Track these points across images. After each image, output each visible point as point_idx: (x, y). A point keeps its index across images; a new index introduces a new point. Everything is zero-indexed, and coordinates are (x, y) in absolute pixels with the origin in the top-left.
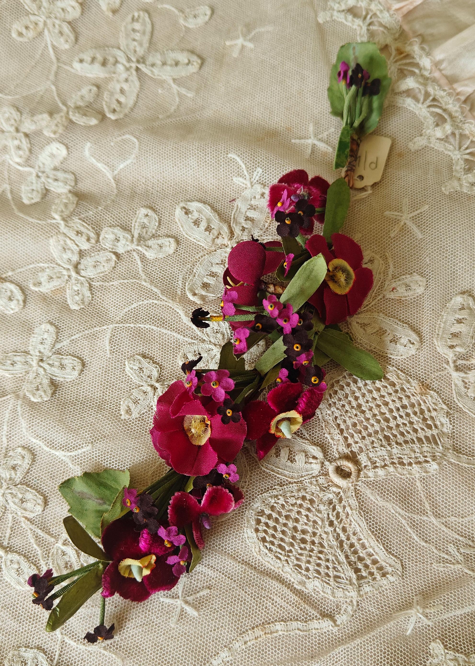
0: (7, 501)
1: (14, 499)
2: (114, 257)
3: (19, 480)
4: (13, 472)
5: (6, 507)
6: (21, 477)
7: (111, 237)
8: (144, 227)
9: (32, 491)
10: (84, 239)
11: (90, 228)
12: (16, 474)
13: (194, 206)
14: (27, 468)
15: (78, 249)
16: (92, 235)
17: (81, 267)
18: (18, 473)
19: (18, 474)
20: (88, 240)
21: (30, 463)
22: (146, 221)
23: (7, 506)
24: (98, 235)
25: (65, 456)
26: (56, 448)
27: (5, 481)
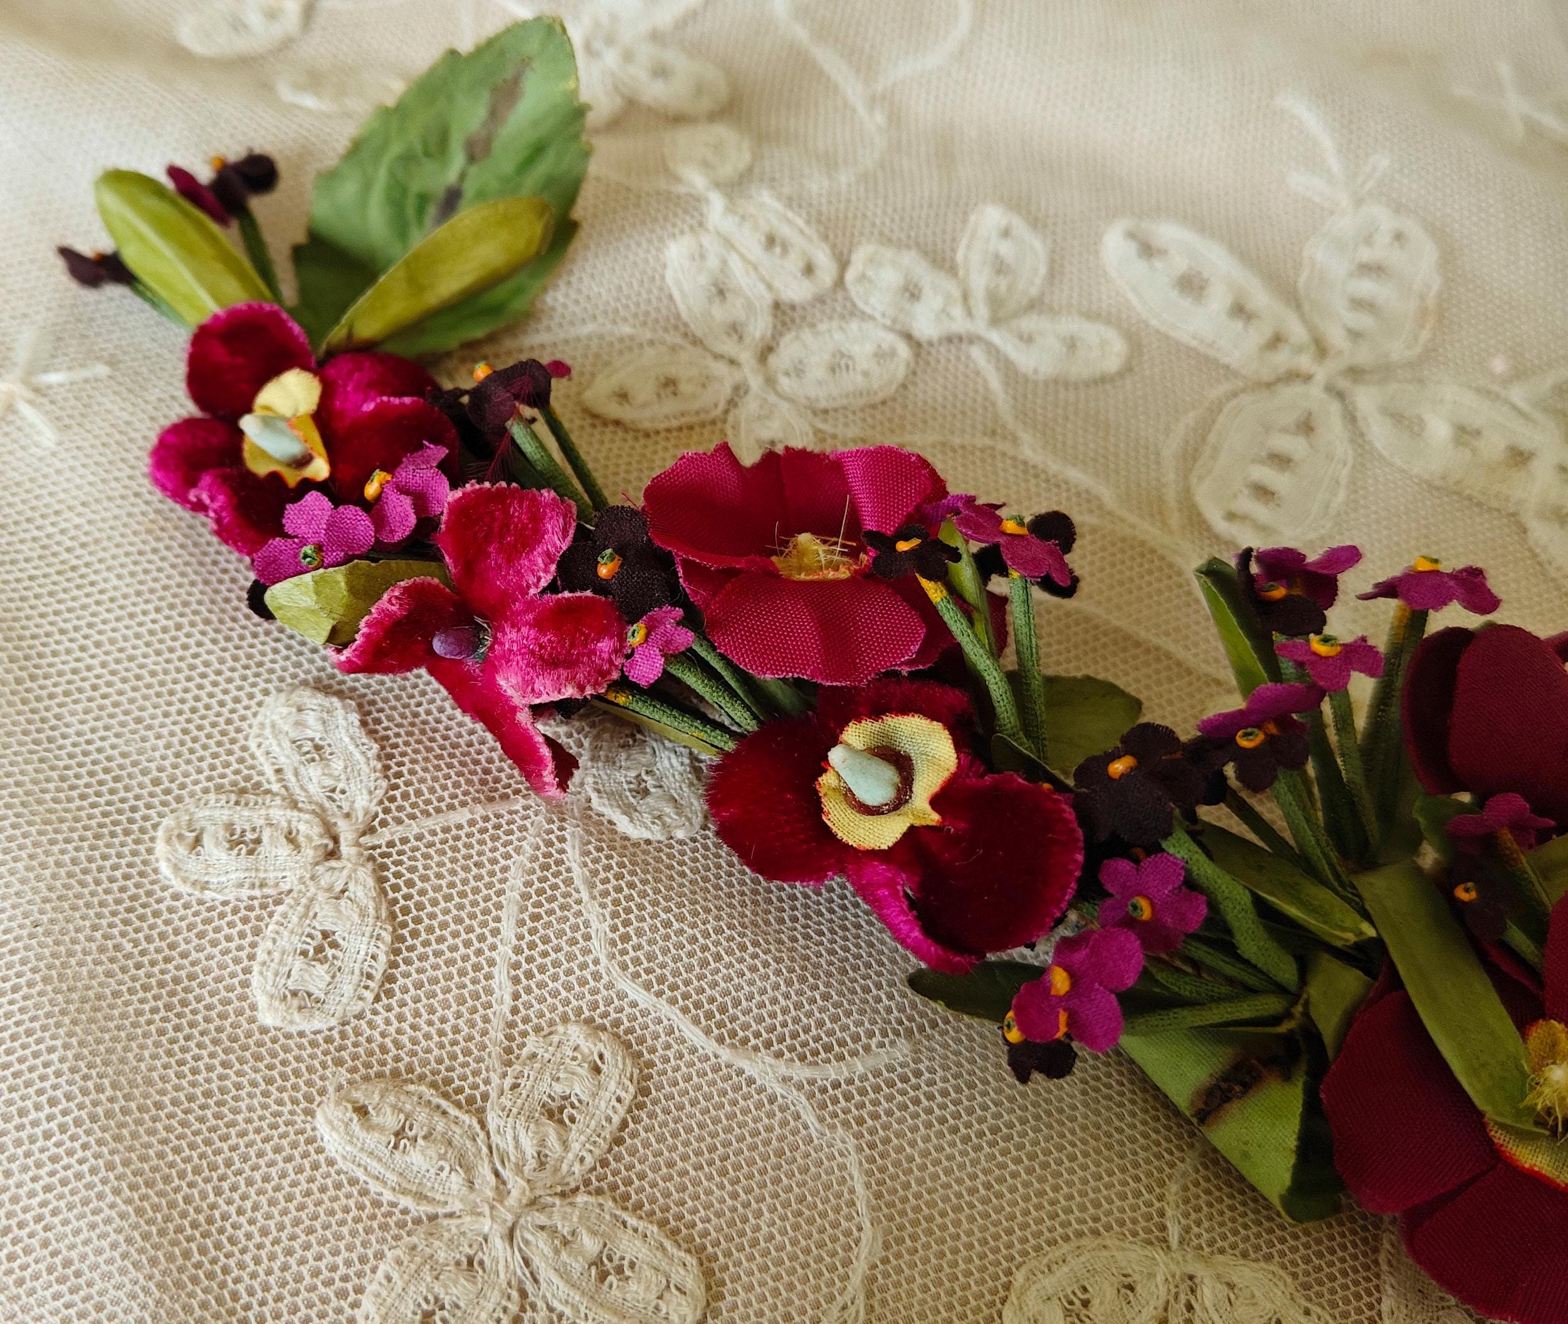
0: (527, 1262)
1: (564, 1256)
2: (904, 351)
3: (577, 1168)
4: (551, 1130)
5: (523, 1294)
6: (589, 1160)
7: (889, 277)
8: (1000, 267)
9: (641, 1225)
10: (794, 263)
11: (810, 231)
12: (565, 1144)
13: (1167, 232)
14: (616, 1120)
15: (768, 298)
16: (823, 259)
17: (780, 360)
18: (577, 1140)
19: (576, 1146)
20: (809, 270)
21: (627, 1098)
22: (1006, 249)
23: (529, 1287)
24: (843, 264)
25: (786, 1080)
26: (745, 1041)
27: (519, 1169)
